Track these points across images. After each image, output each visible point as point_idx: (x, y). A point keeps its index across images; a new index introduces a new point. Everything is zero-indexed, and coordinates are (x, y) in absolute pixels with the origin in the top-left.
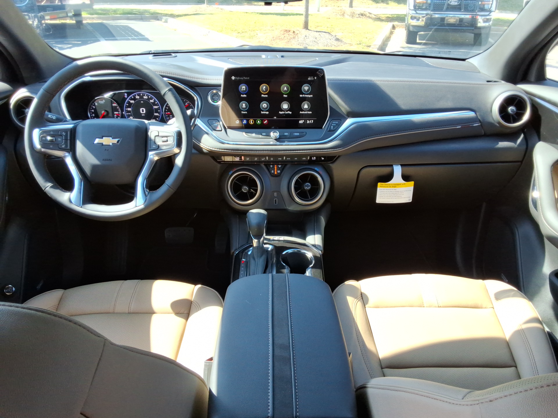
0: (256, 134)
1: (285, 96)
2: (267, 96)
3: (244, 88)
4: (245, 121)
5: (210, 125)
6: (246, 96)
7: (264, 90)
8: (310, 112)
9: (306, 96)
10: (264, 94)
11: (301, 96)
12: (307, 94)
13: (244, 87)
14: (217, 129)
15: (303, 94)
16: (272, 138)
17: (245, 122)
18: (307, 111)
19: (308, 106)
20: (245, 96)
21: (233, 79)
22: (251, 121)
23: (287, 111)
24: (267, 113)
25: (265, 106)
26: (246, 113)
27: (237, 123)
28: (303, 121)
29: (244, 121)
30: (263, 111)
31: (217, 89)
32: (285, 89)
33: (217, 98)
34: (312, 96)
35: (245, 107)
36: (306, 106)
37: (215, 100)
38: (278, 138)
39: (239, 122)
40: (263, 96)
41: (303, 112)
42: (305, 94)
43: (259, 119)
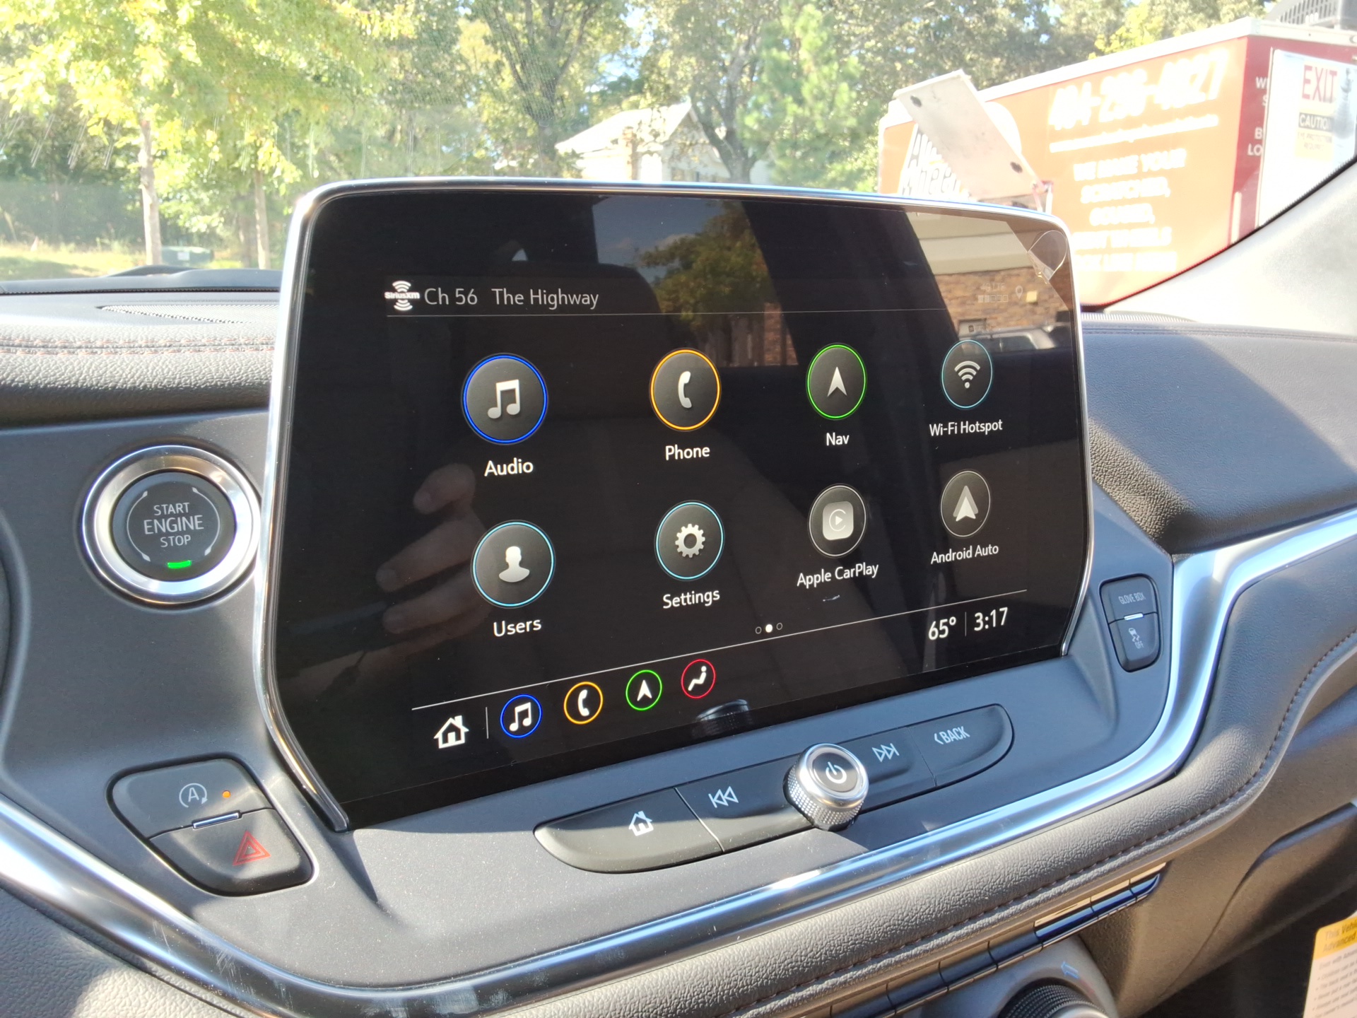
0: (657, 817)
1: (833, 440)
2: (705, 452)
3: (508, 396)
4: (528, 706)
5: (147, 841)
6: (526, 468)
7: (686, 402)
8: (992, 550)
9: (967, 428)
10: (685, 441)
11: (936, 430)
12: (972, 417)
13: (514, 384)
14: (256, 869)
15: (947, 414)
16: (811, 826)
17: (523, 715)
18: (974, 542)
19: (979, 501)
20: (518, 467)
21: (403, 306)
22: (583, 695)
23: (848, 562)
24: (710, 597)
25: (690, 540)
26: (538, 625)
27: (452, 741)
28: (953, 621)
29: (518, 709)
30: (678, 588)
31: (189, 431)
32: (837, 381)
33: (195, 523)
34: (998, 425)
35: (525, 572)
36: (966, 509)
37: (177, 554)
38: (861, 812)
39: (464, 730)
40: (673, 451)
41: (950, 556)
42: (960, 416)
43: (644, 667)
